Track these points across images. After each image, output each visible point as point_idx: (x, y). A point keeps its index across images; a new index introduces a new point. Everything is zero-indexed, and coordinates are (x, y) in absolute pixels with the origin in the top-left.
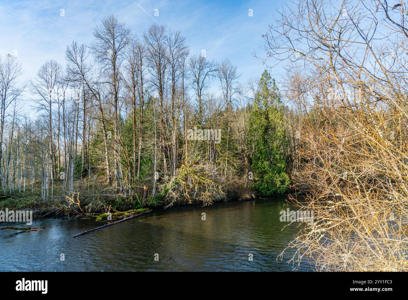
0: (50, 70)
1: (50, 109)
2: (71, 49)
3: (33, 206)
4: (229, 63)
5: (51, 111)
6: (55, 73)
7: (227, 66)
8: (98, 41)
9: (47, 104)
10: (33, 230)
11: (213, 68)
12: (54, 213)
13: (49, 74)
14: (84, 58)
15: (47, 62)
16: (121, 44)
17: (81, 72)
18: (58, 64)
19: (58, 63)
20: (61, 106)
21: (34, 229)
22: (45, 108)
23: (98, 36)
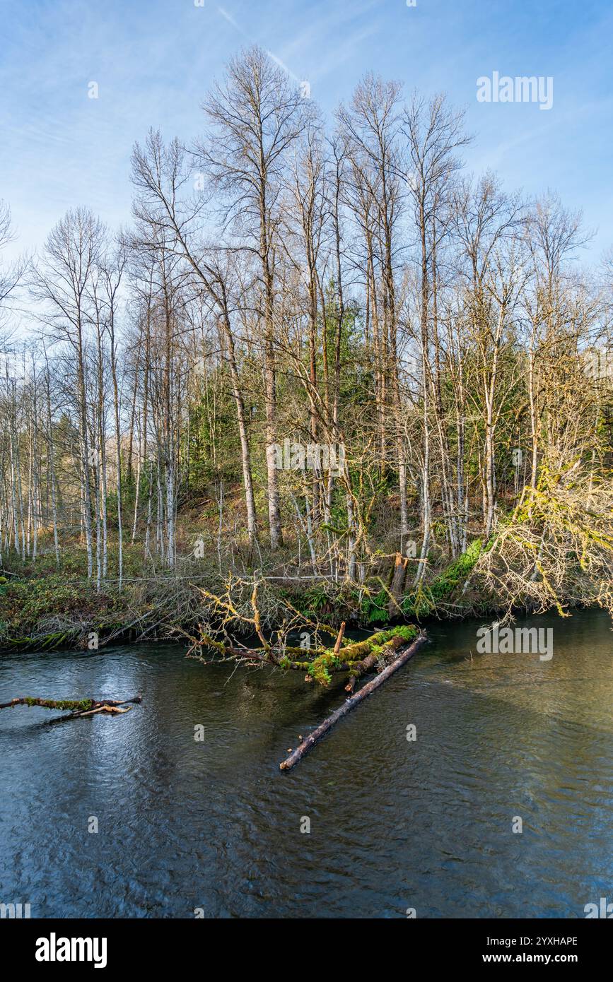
0: (76, 236)
1: (77, 341)
2: (145, 151)
3: (72, 608)
4: (555, 202)
5: (80, 345)
6: (88, 244)
7: (550, 211)
8: (218, 129)
9: (72, 328)
10: (104, 711)
11: (518, 217)
12: (134, 631)
13: (74, 248)
14: (179, 179)
15: (69, 214)
16: (278, 140)
17: (173, 220)
18: (96, 221)
19: (95, 217)
20: (106, 331)
21: (106, 707)
22: (67, 337)
23: (218, 113)
